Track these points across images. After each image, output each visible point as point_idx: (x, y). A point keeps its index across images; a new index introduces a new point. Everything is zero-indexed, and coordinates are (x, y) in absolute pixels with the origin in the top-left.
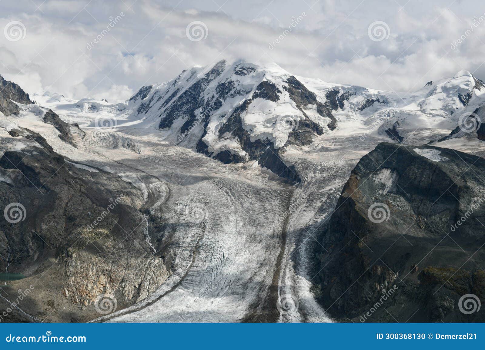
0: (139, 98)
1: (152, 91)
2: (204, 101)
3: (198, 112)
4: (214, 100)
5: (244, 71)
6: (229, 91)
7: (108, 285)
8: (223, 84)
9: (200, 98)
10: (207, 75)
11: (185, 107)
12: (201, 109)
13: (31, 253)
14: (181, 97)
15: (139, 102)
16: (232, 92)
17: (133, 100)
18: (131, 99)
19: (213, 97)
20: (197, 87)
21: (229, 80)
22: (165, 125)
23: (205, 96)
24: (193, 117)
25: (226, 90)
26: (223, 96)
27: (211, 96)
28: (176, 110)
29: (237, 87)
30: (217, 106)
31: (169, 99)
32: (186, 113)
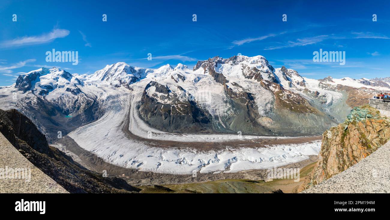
0: (96, 74)
1: (99, 72)
3: (110, 76)
11: (107, 75)
12: (110, 75)
20: (109, 70)
22: (103, 79)
23: (111, 72)
24: (109, 77)
25: (116, 70)
26: (115, 72)
27: (113, 72)
28: (105, 76)
29: (118, 70)
30: (114, 75)
31: (103, 73)
32: (107, 77)
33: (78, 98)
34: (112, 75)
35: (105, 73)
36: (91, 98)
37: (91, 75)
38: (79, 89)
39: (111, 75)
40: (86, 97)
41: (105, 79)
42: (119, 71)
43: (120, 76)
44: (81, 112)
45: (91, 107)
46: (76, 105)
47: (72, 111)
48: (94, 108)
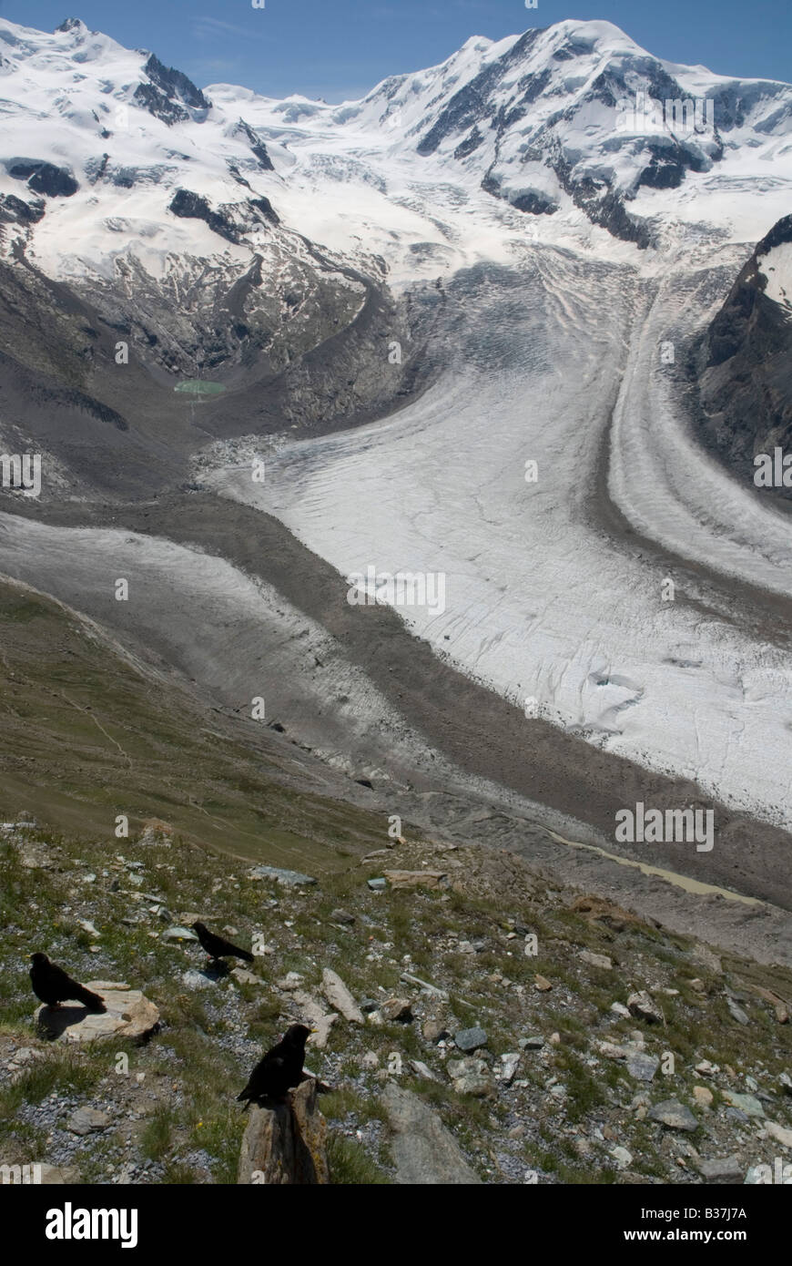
0: (383, 98)
1: (407, 86)
2: (494, 106)
3: (483, 125)
4: (513, 105)
5: (572, 52)
6: (542, 87)
8: (531, 75)
9: (489, 100)
10: (503, 58)
11: (464, 116)
12: (489, 121)
14: (455, 98)
15: (382, 104)
16: (547, 90)
17: (372, 102)
18: (368, 101)
19: (513, 99)
20: (484, 79)
21: (540, 70)
22: (428, 146)
23: (498, 98)
24: (476, 133)
25: (535, 86)
26: (530, 97)
27: (508, 97)
28: (447, 122)
29: (555, 82)
30: (517, 115)
31: (434, 101)
32: (464, 127)
33: (259, 267)
34: (504, 121)
35: (447, 99)
36: (348, 273)
37: (347, 104)
38: (264, 205)
39: (496, 121)
40: (310, 260)
41: (450, 143)
42: (558, 92)
43: (561, 128)
44: (283, 360)
45: (348, 331)
46: (245, 316)
47: (219, 349)
48: (370, 345)
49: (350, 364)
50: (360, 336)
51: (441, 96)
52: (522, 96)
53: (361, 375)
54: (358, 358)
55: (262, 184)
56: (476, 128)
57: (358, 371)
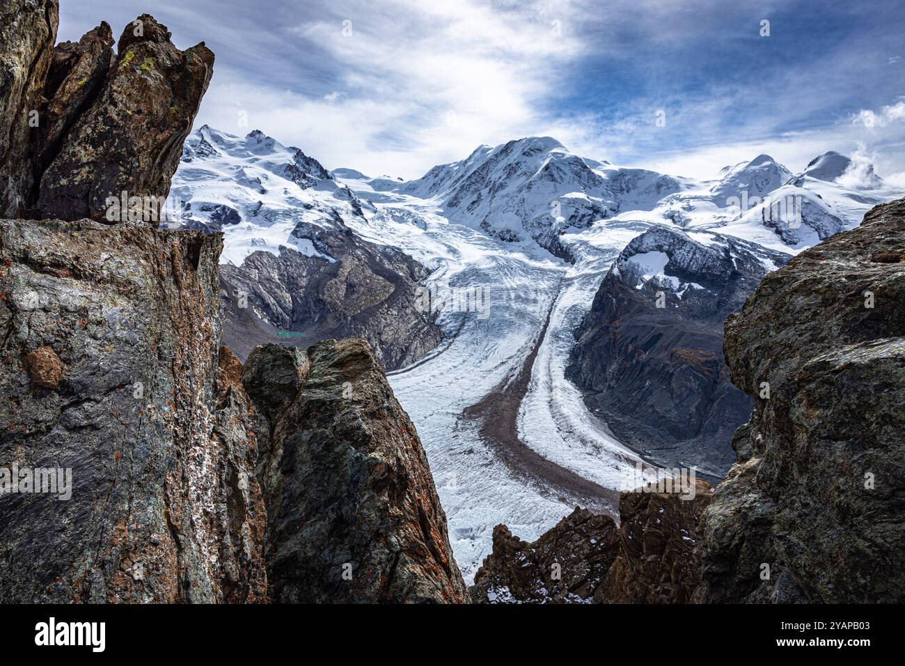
0: (431, 177)
2: (491, 181)
3: (484, 192)
4: (500, 181)
5: (532, 153)
6: (515, 171)
7: (378, 347)
8: (510, 164)
9: (488, 178)
10: (496, 156)
11: (474, 187)
12: (488, 189)
13: (313, 315)
14: (470, 177)
15: (432, 181)
16: (519, 172)
18: (423, 178)
19: (500, 178)
20: (485, 166)
21: (516, 161)
22: (453, 204)
23: (493, 177)
24: (480, 196)
25: (511, 170)
26: (509, 177)
27: (498, 176)
28: (464, 190)
29: (523, 168)
30: (502, 186)
31: (459, 179)
32: (473, 193)
33: (338, 267)
34: (495, 189)
35: (465, 178)
38: (348, 233)
39: (490, 190)
41: (465, 202)
42: (525, 174)
43: (525, 193)
44: (340, 320)
45: (382, 303)
46: (323, 294)
47: (306, 313)
48: (395, 313)
49: (380, 322)
50: (389, 307)
51: (462, 176)
52: (505, 176)
53: (386, 329)
54: (386, 319)
55: (350, 221)
56: (480, 194)
57: (385, 327)
